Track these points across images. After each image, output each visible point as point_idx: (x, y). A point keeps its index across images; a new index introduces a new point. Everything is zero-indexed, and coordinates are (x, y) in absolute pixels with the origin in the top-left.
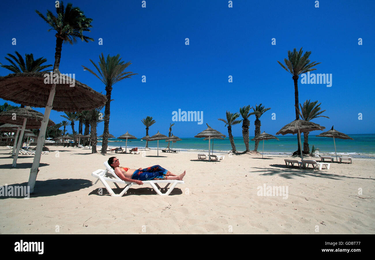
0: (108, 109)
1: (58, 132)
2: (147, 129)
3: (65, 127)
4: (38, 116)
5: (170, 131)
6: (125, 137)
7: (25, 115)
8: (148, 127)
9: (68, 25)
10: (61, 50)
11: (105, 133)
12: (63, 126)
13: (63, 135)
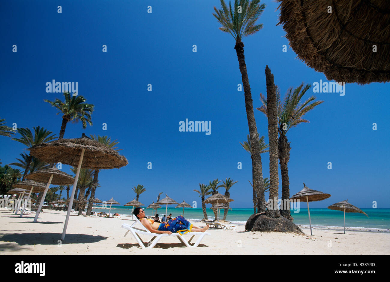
0: (96, 179)
1: (54, 197)
2: (138, 196)
3: (61, 192)
4: (41, 186)
5: (158, 199)
6: (110, 203)
7: (34, 184)
8: (139, 194)
9: (73, 110)
10: (65, 128)
11: (91, 198)
12: (60, 191)
13: (58, 199)
